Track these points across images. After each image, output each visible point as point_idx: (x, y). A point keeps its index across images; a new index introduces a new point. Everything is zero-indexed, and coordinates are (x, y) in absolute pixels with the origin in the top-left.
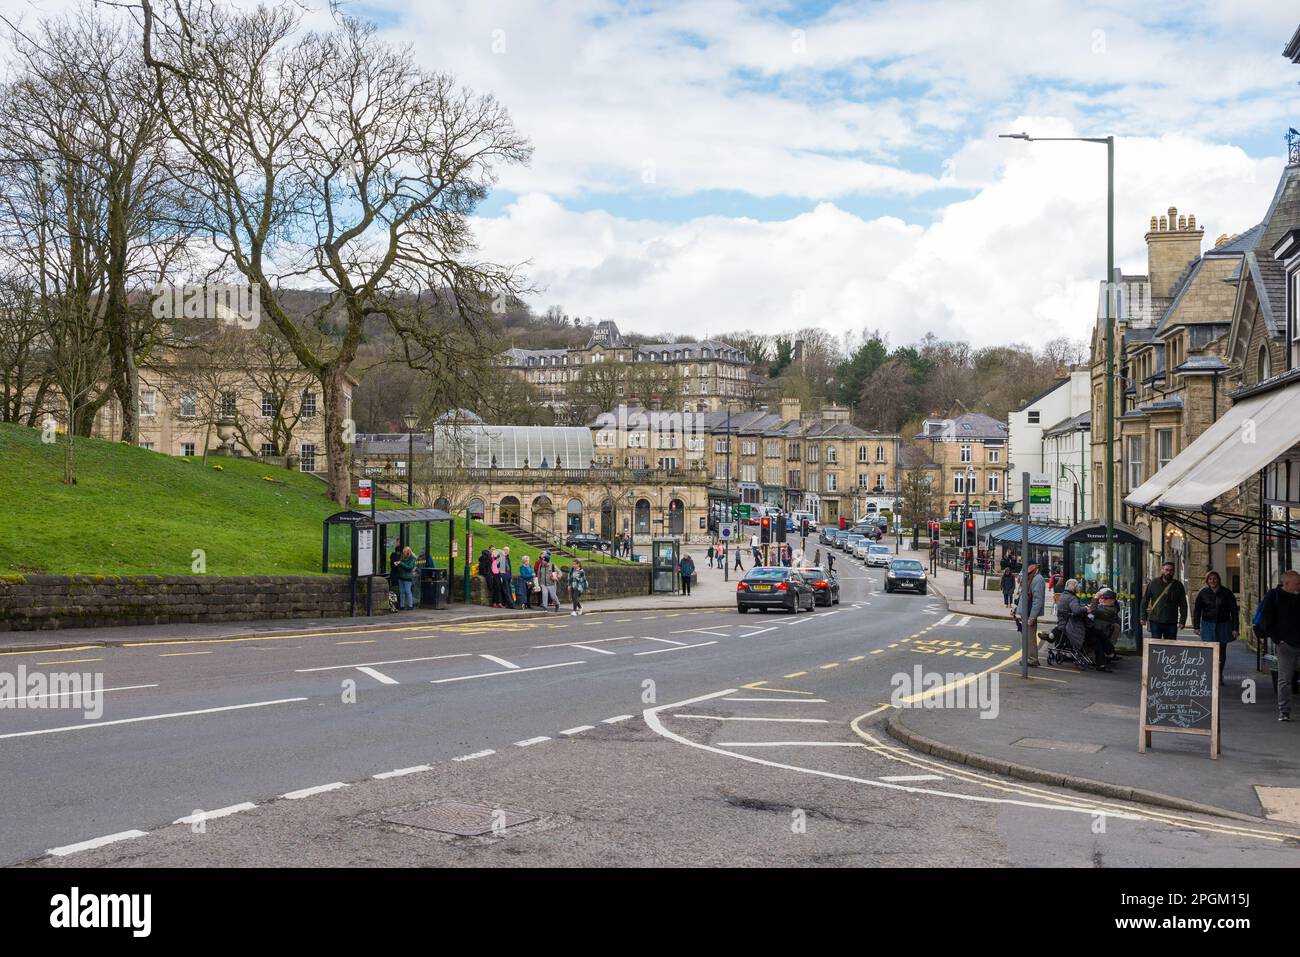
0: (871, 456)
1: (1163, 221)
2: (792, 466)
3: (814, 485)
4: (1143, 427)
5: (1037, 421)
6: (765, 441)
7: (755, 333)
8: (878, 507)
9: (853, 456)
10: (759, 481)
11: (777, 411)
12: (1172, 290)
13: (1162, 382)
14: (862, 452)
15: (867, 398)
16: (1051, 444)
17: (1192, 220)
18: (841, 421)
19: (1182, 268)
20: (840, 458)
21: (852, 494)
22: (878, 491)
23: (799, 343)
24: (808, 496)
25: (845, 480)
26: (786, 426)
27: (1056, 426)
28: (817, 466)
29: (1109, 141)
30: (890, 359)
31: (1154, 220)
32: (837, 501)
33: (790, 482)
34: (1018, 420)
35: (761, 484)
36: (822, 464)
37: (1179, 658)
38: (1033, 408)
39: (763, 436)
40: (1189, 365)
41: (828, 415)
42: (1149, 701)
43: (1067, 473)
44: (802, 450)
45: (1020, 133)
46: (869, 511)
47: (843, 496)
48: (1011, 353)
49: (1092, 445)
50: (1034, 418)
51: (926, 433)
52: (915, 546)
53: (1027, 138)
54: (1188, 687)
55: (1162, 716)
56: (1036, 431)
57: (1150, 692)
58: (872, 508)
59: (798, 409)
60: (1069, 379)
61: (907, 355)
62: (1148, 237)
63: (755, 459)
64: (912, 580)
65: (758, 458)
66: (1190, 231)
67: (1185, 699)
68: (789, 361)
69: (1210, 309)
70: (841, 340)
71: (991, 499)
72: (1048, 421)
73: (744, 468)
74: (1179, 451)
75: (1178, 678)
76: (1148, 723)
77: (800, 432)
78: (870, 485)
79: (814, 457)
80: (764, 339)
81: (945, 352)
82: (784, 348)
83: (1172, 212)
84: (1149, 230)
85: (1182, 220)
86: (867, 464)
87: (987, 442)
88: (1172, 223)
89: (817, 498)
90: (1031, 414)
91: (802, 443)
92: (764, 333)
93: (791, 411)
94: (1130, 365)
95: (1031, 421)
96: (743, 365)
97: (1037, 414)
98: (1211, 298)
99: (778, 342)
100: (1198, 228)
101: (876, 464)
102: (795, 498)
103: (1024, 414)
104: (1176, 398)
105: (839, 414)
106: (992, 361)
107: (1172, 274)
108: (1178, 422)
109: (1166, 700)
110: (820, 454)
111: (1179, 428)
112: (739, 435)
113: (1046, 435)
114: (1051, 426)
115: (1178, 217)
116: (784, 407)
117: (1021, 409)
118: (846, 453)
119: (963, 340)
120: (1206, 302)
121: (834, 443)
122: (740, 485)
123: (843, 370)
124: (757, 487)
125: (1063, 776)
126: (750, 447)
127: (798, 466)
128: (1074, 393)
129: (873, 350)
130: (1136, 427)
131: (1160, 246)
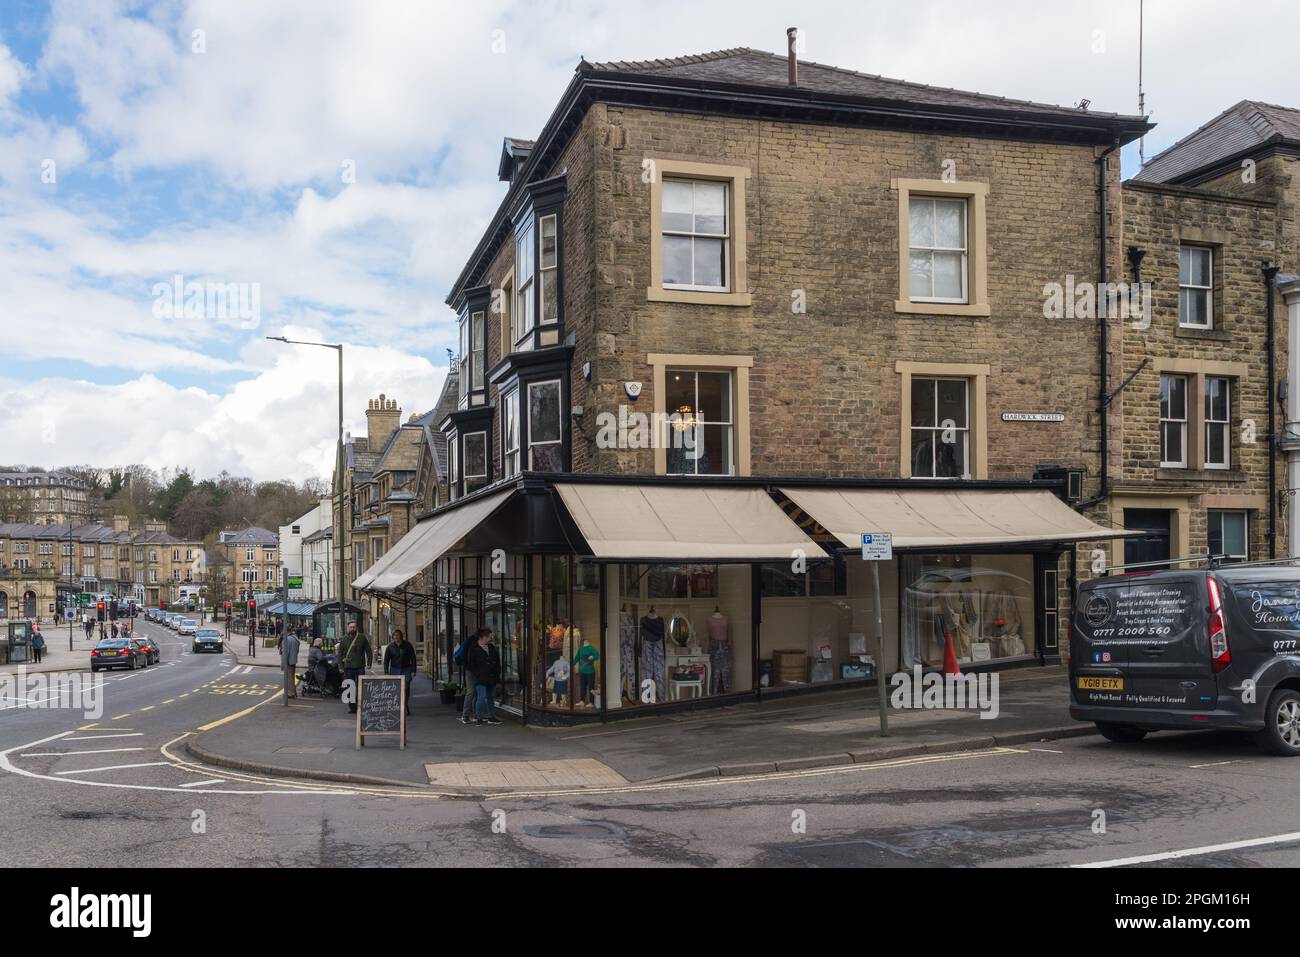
0: (183, 557)
1: (377, 402)
2: (123, 564)
3: (140, 577)
4: (366, 536)
5: (298, 532)
6: (101, 547)
7: (93, 467)
8: (188, 593)
9: (169, 558)
10: (97, 575)
11: (111, 524)
12: (382, 448)
13: (377, 508)
14: (176, 555)
15: (179, 515)
16: (307, 548)
17: (394, 403)
18: (160, 532)
19: (388, 434)
20: (160, 558)
21: (169, 584)
22: (188, 581)
23: (127, 475)
24: (136, 586)
25: (163, 574)
26: (117, 536)
27: (311, 536)
28: (142, 564)
29: (339, 348)
30: (196, 488)
31: (371, 402)
32: (158, 590)
33: (122, 577)
34: (285, 531)
35: (99, 578)
36: (146, 563)
37: (380, 687)
38: (295, 523)
39: (100, 543)
40: (392, 497)
41: (150, 528)
42: (362, 716)
43: (318, 567)
44: (130, 553)
45: (281, 337)
46: (181, 595)
47: (162, 585)
48: (281, 486)
49: (333, 548)
50: (296, 530)
51: (222, 540)
52: (215, 619)
53: (285, 340)
54: (386, 705)
55: (370, 725)
56: (297, 539)
57: (363, 710)
58: (184, 594)
59: (127, 523)
60: (319, 504)
61: (208, 486)
62: (368, 412)
63: (93, 560)
64: (212, 644)
65: (96, 560)
66: (393, 411)
67: (384, 713)
68: (120, 488)
69: (406, 461)
70: (160, 473)
71: (268, 585)
72: (305, 532)
73: (85, 566)
74: (387, 551)
75: (380, 699)
76: (362, 730)
77: (128, 540)
78: (182, 577)
79: (140, 557)
80: (100, 471)
81: (235, 484)
82: (116, 478)
83: (382, 397)
84: (368, 408)
85: (388, 403)
86: (180, 562)
87: (264, 546)
88: (382, 404)
89: (143, 587)
90: (294, 527)
91: (130, 548)
92: (100, 467)
93: (121, 524)
94: (357, 496)
95: (294, 532)
96: (83, 490)
97: (298, 527)
98: (406, 454)
99: (111, 474)
100: (398, 409)
101: (186, 562)
102: (125, 588)
103: (290, 527)
104: (385, 518)
105: (158, 527)
106: (269, 491)
107: (383, 438)
108: (386, 533)
109: (373, 714)
110: (144, 555)
111: (387, 538)
112: (81, 543)
113: (304, 541)
114: (308, 535)
115: (386, 401)
116: (116, 522)
117: (288, 524)
118: (164, 555)
119: (249, 477)
120: (403, 457)
121: (154, 548)
122: (82, 579)
123: (161, 495)
124: (96, 580)
125: (305, 771)
126: (89, 551)
127: (128, 565)
128: (322, 514)
129: (183, 482)
130: (360, 536)
131: (374, 419)
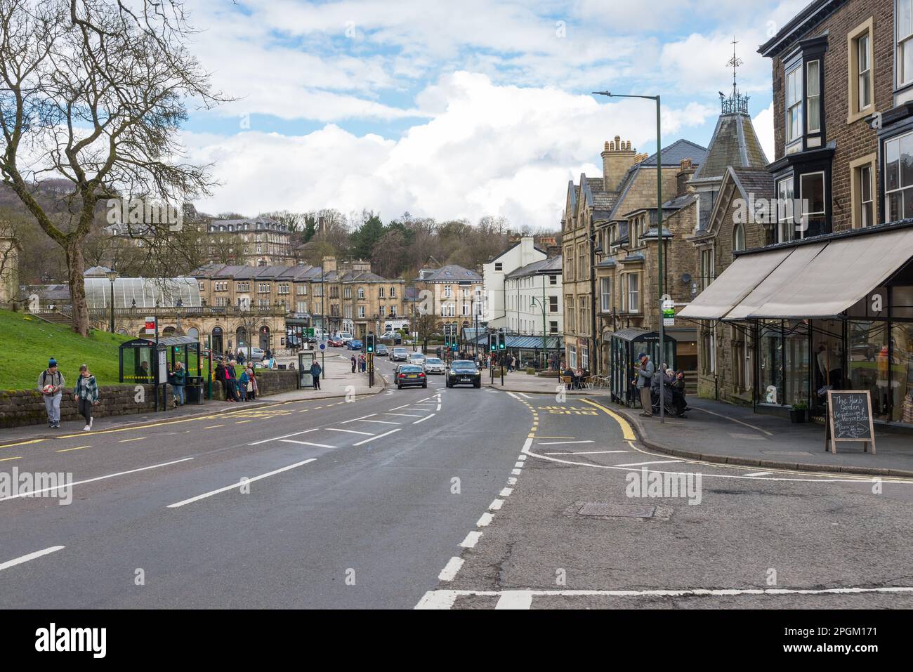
0: (387, 294)
1: (612, 144)
2: (333, 301)
3: (349, 313)
4: (611, 272)
5: (501, 269)
6: (313, 285)
7: (290, 213)
8: (393, 327)
9: (376, 294)
10: (310, 312)
11: (321, 265)
12: (618, 187)
13: (627, 244)
14: (381, 291)
15: (375, 255)
16: (512, 285)
17: (629, 144)
18: (365, 271)
19: (624, 174)
20: (367, 296)
21: (377, 318)
22: (392, 317)
23: (321, 219)
24: (345, 321)
25: (370, 309)
26: (327, 275)
27: (513, 273)
28: (351, 301)
29: (657, 98)
30: (386, 230)
31: (606, 144)
32: (365, 324)
33: (332, 312)
34: (489, 268)
35: (311, 315)
36: (355, 300)
37: (848, 400)
38: (498, 261)
39: (312, 282)
40: (651, 234)
41: (356, 267)
42: (835, 425)
43: (536, 302)
44: (340, 291)
45: (605, 91)
46: (387, 330)
47: (370, 320)
48: (461, 225)
49: (564, 283)
50: (499, 267)
51: (422, 278)
52: (425, 352)
53: (609, 94)
54: (855, 416)
55: (843, 433)
56: (500, 276)
57: (835, 420)
58: (389, 328)
59: (334, 264)
60: (519, 242)
61: (394, 225)
62: (603, 154)
63: (306, 297)
65: (308, 297)
66: (627, 151)
67: (854, 423)
68: (314, 232)
69: (643, 199)
70: (348, 217)
71: (464, 320)
72: (508, 269)
73: (299, 304)
75: (849, 411)
76: (835, 437)
77: (337, 279)
78: (387, 313)
79: (348, 294)
80: (297, 215)
81: (419, 224)
82: (310, 222)
83: (617, 139)
84: (604, 150)
85: (623, 144)
86: (385, 299)
87: (461, 283)
88: (617, 145)
89: (352, 322)
90: (497, 265)
91: (339, 286)
92: (296, 212)
93: (330, 265)
94: (597, 234)
95: (497, 269)
96: (285, 234)
97: (501, 264)
98: (644, 192)
99: (306, 218)
100: (632, 150)
101: (390, 299)
102: (336, 322)
103: (493, 265)
104: (640, 254)
105: (363, 266)
106: (452, 231)
107: (618, 177)
108: (642, 269)
109: (844, 424)
110: (353, 293)
111: (642, 272)
112: (294, 282)
113: (507, 278)
114: (509, 272)
115: (620, 142)
116: (325, 263)
117: (490, 261)
118: (371, 293)
119: (431, 217)
120: (641, 195)
121: (362, 286)
122: (296, 315)
123: (354, 237)
124: (308, 316)
126: (302, 289)
127: (337, 301)
128: (523, 251)
129: (373, 224)
130: (606, 271)
131: (611, 160)
